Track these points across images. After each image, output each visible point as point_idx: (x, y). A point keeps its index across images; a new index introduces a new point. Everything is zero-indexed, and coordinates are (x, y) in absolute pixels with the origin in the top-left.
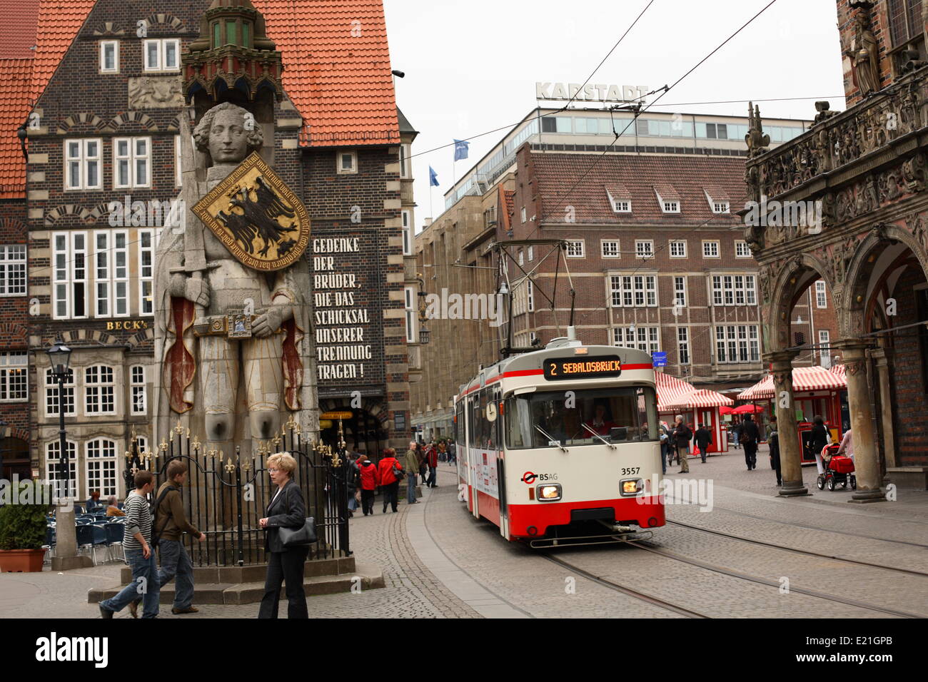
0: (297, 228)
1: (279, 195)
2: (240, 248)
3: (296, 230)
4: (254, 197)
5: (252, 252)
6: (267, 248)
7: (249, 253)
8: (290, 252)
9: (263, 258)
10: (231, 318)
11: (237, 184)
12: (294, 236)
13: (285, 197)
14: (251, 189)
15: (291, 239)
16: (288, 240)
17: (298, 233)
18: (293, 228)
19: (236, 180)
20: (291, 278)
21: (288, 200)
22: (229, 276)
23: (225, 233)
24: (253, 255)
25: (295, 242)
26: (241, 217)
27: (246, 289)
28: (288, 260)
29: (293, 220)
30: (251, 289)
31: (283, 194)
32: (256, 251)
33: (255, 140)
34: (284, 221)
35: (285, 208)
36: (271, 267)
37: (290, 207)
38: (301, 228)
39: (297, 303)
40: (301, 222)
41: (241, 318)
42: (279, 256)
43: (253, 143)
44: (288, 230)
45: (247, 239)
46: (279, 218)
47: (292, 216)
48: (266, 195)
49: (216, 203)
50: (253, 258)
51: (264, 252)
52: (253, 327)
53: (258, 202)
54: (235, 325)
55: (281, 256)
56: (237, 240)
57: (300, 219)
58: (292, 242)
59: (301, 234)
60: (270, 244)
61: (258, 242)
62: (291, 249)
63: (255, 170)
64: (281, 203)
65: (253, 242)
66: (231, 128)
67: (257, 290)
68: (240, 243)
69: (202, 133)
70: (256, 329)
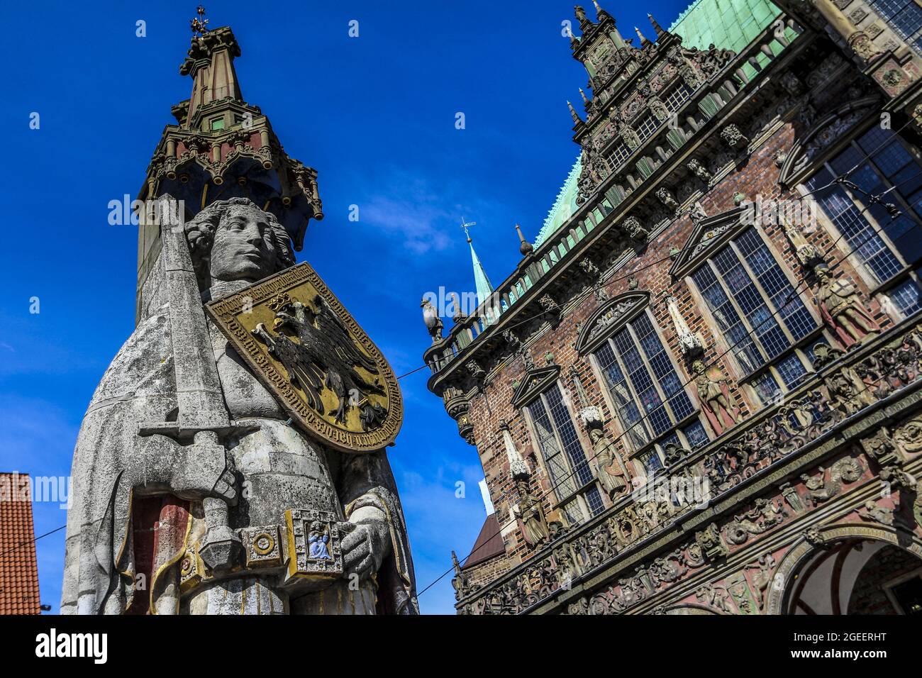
0: (384, 391)
1: (350, 332)
2: (300, 398)
3: (383, 394)
5: (320, 410)
6: (344, 409)
7: (314, 409)
8: (379, 426)
9: (340, 426)
10: (301, 526)
11: (284, 295)
12: (382, 401)
14: (307, 309)
15: (378, 405)
16: (374, 405)
17: (386, 399)
18: (379, 389)
21: (364, 345)
22: (280, 449)
23: (271, 363)
24: (322, 416)
25: (384, 412)
28: (379, 438)
29: (376, 377)
32: (327, 412)
34: (364, 375)
35: (361, 355)
36: (355, 443)
38: (389, 391)
40: (388, 384)
41: (320, 527)
42: (364, 428)
44: (372, 390)
45: (310, 386)
46: (357, 369)
47: (374, 371)
50: (323, 421)
51: (341, 415)
52: (344, 552)
54: (308, 544)
55: (369, 429)
56: (292, 382)
57: (386, 378)
58: (381, 411)
59: (391, 402)
61: (329, 397)
62: (381, 421)
64: (356, 347)
65: (321, 395)
66: (259, 227)
68: (297, 389)
69: (203, 227)
70: (349, 557)
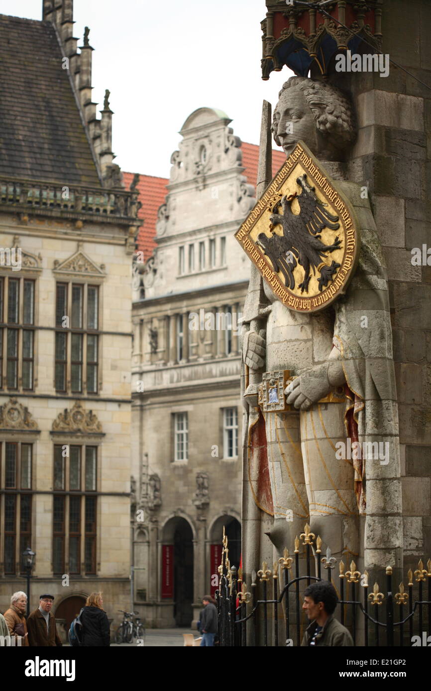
0: (342, 245)
1: (323, 199)
2: (281, 284)
3: (340, 248)
4: (296, 208)
5: (293, 288)
6: (308, 278)
7: (289, 289)
8: (333, 281)
9: (305, 295)
10: (265, 383)
11: (280, 191)
12: (337, 256)
13: (328, 200)
14: (294, 196)
15: (334, 262)
16: (330, 264)
17: (343, 251)
18: (336, 246)
19: (279, 189)
20: (343, 319)
21: (332, 203)
23: (267, 264)
24: (293, 292)
25: (339, 266)
26: (282, 239)
27: (290, 341)
28: (331, 294)
29: (337, 233)
30: (297, 340)
31: (326, 197)
32: (297, 285)
33: (324, 123)
34: (328, 237)
35: (329, 216)
36: (312, 306)
37: (335, 214)
38: (346, 242)
39: (350, 356)
40: (346, 236)
41: (274, 383)
42: (320, 288)
43: (322, 128)
44: (331, 249)
45: (288, 269)
46: (323, 234)
47: (336, 228)
48: (309, 201)
49: (259, 224)
50: (294, 296)
51: (305, 286)
52: (286, 396)
53: (301, 213)
54: (268, 394)
55: (324, 288)
56: (278, 272)
57: (346, 230)
58: (335, 266)
59: (345, 253)
60: (312, 272)
61: (299, 272)
62: (334, 276)
63: (299, 167)
64: (324, 211)
65: (294, 273)
66: (287, 112)
67: (306, 341)
68: (281, 276)
70: (289, 398)
